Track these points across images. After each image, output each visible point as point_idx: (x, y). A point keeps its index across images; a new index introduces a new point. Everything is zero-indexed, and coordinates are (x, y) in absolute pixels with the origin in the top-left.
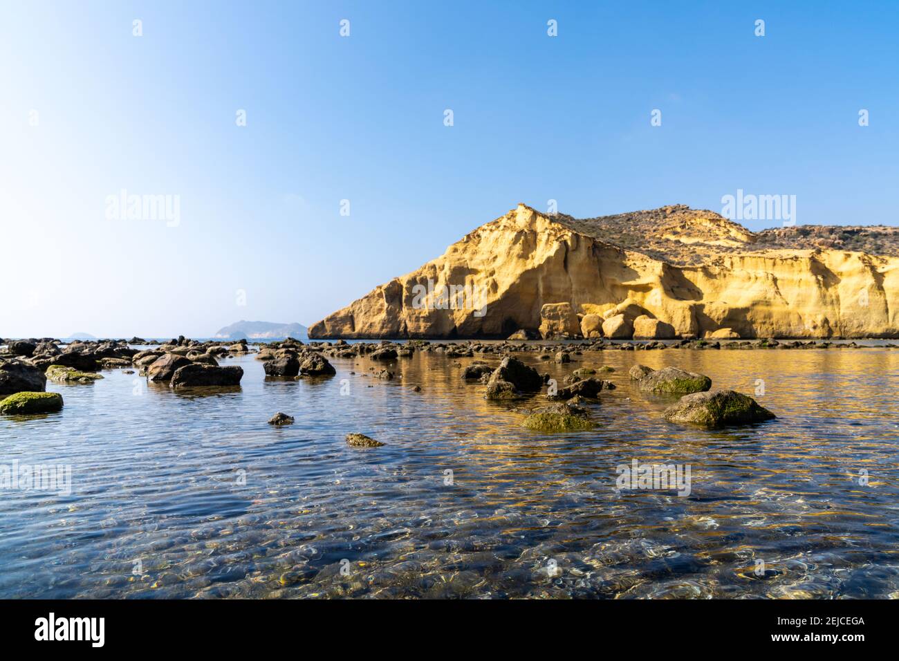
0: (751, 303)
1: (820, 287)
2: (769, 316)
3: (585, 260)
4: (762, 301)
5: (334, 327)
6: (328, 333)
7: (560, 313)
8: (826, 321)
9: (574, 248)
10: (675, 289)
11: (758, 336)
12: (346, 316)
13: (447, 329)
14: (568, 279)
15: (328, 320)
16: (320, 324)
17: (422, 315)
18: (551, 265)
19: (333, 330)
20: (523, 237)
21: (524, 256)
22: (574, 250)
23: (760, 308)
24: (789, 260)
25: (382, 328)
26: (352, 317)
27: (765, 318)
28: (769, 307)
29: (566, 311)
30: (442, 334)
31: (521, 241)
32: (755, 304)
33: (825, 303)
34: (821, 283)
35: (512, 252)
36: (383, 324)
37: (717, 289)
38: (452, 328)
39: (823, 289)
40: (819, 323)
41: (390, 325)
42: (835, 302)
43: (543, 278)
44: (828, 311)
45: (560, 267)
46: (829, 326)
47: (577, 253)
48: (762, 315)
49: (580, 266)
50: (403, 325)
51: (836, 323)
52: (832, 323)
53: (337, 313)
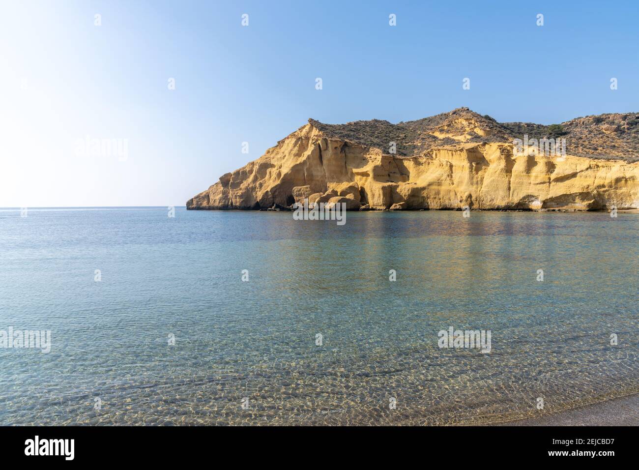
0: (428, 183)
1: (471, 171)
2: (438, 193)
3: (332, 156)
4: (436, 182)
5: (197, 202)
6: (194, 206)
7: (303, 192)
8: (470, 196)
9: (325, 148)
10: (391, 175)
11: (430, 207)
12: (205, 196)
13: (253, 203)
14: (322, 169)
15: (195, 198)
16: (190, 200)
17: (238, 194)
18: (311, 160)
19: (197, 204)
20: (299, 142)
21: (298, 155)
22: (325, 150)
23: (434, 187)
24: (458, 151)
25: (219, 202)
26: (208, 196)
27: (435, 194)
28: (439, 186)
29: (307, 191)
30: (250, 207)
31: (298, 145)
32: (430, 185)
33: (472, 184)
34: (474, 168)
35: (292, 152)
36: (220, 200)
37: (419, 174)
38: (255, 202)
39: (474, 172)
40: (464, 198)
41: (224, 201)
42: (479, 182)
43: (307, 169)
44: (472, 189)
45: (317, 161)
46: (471, 200)
47: (327, 151)
48: (434, 192)
49: (329, 160)
50: (230, 201)
51: (476, 198)
52: (474, 198)
53: (201, 194)
